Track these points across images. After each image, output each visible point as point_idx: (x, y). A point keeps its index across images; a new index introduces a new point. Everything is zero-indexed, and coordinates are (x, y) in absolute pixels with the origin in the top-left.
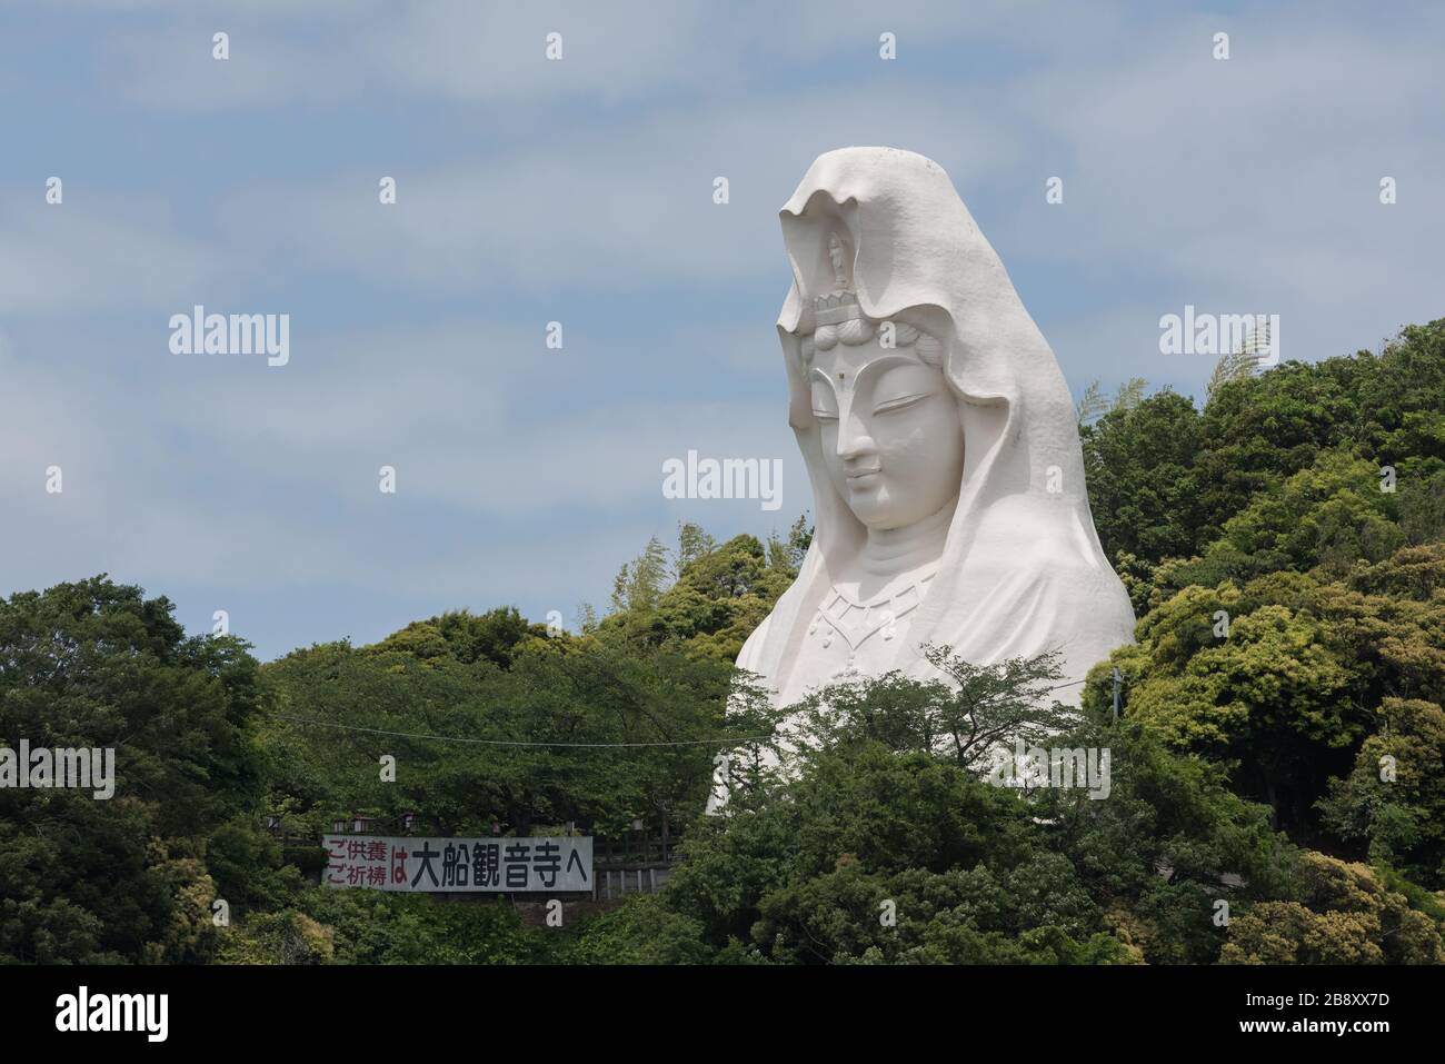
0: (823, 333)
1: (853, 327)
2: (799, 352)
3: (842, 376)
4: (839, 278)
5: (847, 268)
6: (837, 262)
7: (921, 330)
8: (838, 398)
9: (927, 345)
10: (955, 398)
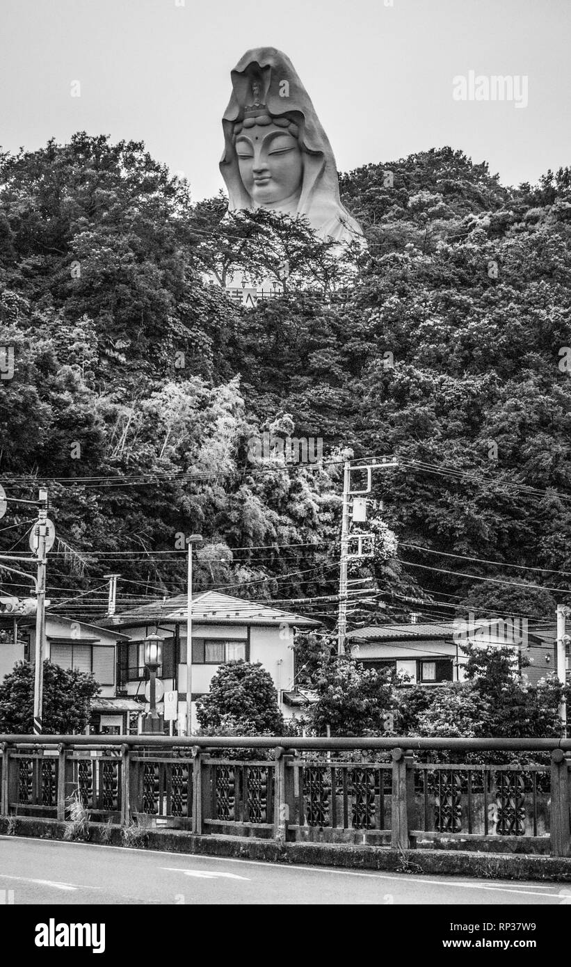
0: (248, 121)
1: (262, 118)
2: (233, 130)
3: (257, 138)
4: (256, 99)
5: (260, 95)
6: (256, 92)
7: (291, 121)
8: (254, 147)
9: (293, 127)
10: (301, 149)
